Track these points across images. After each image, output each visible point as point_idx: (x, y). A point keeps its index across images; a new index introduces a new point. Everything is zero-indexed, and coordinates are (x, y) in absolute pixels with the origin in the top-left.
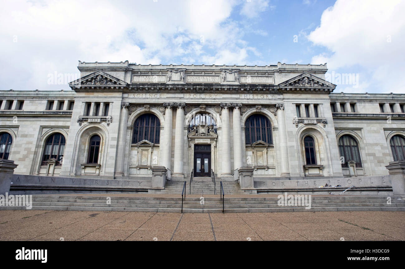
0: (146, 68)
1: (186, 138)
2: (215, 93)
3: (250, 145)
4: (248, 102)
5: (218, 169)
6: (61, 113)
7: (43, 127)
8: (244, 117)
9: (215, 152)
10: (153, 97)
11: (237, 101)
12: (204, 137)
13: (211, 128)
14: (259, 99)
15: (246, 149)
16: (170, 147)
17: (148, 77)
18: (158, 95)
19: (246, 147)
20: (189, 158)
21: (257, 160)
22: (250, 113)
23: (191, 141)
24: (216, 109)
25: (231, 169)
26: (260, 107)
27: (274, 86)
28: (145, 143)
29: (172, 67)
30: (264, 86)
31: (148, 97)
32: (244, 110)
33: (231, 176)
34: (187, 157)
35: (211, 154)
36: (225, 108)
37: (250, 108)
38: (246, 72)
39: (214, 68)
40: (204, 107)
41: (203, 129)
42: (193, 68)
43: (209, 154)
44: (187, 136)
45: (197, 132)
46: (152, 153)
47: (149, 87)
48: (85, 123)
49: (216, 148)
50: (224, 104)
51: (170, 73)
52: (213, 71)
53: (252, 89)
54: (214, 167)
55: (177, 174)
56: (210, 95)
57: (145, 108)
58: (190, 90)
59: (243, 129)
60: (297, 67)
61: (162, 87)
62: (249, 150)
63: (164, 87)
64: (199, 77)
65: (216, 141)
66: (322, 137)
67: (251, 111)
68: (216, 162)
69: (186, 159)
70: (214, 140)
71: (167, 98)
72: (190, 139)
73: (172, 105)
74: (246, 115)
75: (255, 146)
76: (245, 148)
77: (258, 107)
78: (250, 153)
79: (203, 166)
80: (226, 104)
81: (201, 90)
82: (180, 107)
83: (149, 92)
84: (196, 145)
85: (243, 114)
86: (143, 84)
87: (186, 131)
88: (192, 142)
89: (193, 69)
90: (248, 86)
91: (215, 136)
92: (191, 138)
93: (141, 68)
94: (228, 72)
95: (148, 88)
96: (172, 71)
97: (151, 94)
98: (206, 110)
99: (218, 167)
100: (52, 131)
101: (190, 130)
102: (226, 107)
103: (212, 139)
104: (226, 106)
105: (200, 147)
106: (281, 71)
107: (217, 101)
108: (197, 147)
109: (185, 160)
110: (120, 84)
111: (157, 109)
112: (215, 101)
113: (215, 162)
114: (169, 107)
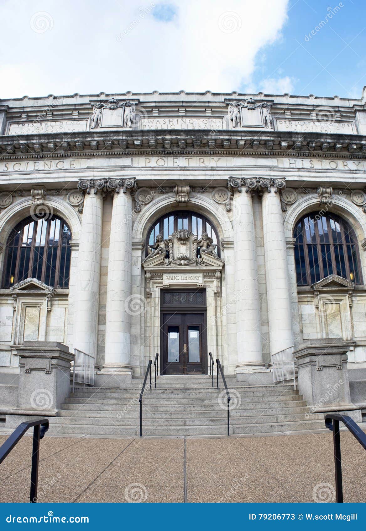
0: (40, 103)
1: (137, 271)
2: (215, 154)
3: (309, 287)
4: (299, 176)
5: (226, 353)
8: (291, 215)
9: (216, 307)
10: (53, 167)
11: (272, 173)
12: (187, 268)
13: (205, 244)
14: (326, 170)
15: (299, 298)
16: (93, 294)
17: (43, 124)
18: (66, 164)
19: (299, 293)
20: (148, 325)
21: (327, 325)
22: (304, 206)
23: (151, 278)
24: (217, 196)
25: (263, 350)
26: (328, 190)
27: (361, 137)
28: (32, 286)
29: (103, 98)
30: (339, 135)
31: (41, 168)
32: (289, 199)
33: (263, 370)
34: (143, 321)
35: (208, 315)
36: (240, 192)
37: (303, 195)
38: (288, 109)
39: (208, 98)
40: (185, 189)
41: (185, 247)
42: (156, 98)
43: (202, 313)
44: (140, 267)
45: (167, 256)
46: (49, 312)
47: (43, 141)
49: (218, 299)
50: (239, 181)
51: (98, 111)
52: (206, 105)
53: (308, 144)
54: (215, 347)
55: (113, 367)
56: (202, 160)
57: (34, 196)
58: (149, 147)
59: (289, 246)
61: (76, 140)
62: (306, 300)
63: (81, 139)
64: (171, 120)
65: (220, 280)
67: (306, 201)
68: (220, 334)
69: (139, 327)
70: (214, 276)
71: (88, 168)
72: (148, 275)
73: (100, 186)
74: (295, 210)
75: (320, 289)
76: (295, 295)
77: (324, 190)
78: (308, 309)
79: (185, 345)
80: (244, 180)
81: (178, 146)
82: (122, 190)
83: (43, 158)
84: (165, 291)
85: (288, 208)
86: (28, 136)
87: (139, 253)
88: (154, 283)
89: (155, 102)
90: (299, 136)
91: (216, 265)
92: (151, 272)
93: (30, 104)
94: (246, 105)
95: (41, 145)
96: (103, 106)
97: (48, 162)
98: (192, 199)
99: (225, 347)
101: (149, 251)
102: (244, 189)
103: (209, 274)
104: (245, 185)
105: (176, 296)
107: (220, 173)
108: (168, 296)
109: (136, 330)
111: (64, 199)
112: (215, 172)
113: (217, 336)
114: (93, 191)
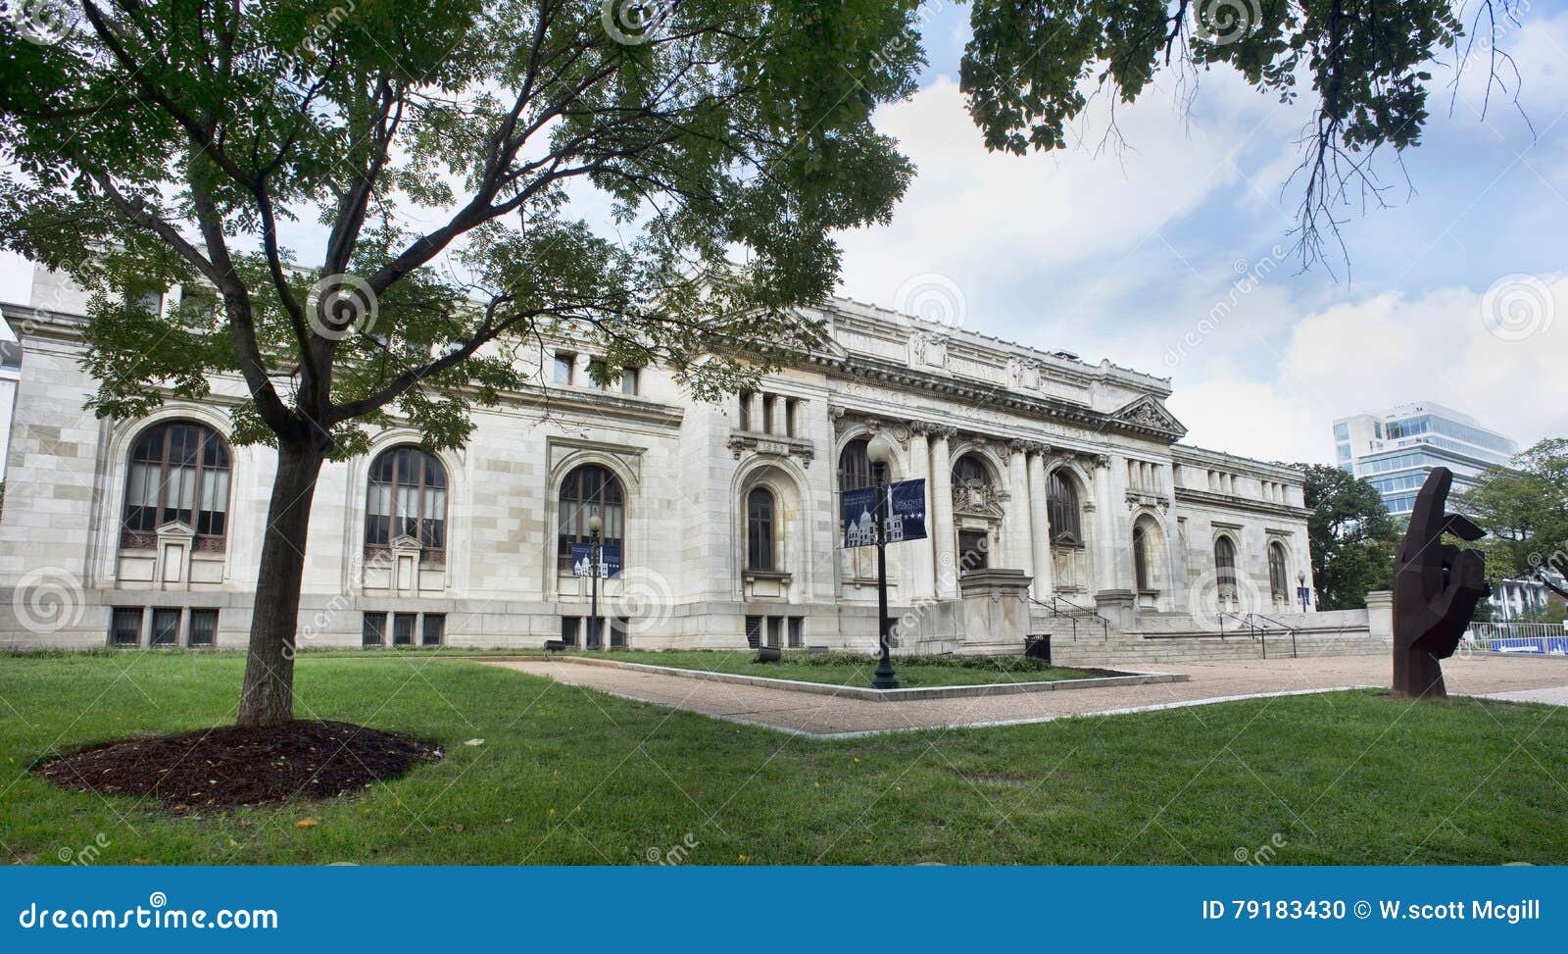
0: (864, 311)
4: (1056, 442)
6: (620, 405)
7: (553, 442)
8: (1048, 474)
9: (994, 549)
10: (890, 400)
11: (1041, 437)
12: (978, 515)
13: (990, 493)
17: (867, 339)
18: (899, 398)
21: (1060, 573)
22: (1053, 468)
24: (998, 449)
26: (1071, 457)
27: (1102, 415)
29: (921, 325)
30: (1073, 407)
31: (881, 399)
36: (1019, 452)
37: (1052, 457)
39: (995, 345)
40: (982, 441)
41: (979, 496)
42: (959, 336)
45: (967, 502)
47: (891, 372)
48: (748, 453)
49: (997, 543)
50: (1021, 441)
51: (921, 341)
52: (994, 353)
53: (1068, 415)
57: (866, 424)
58: (967, 397)
60: (1130, 377)
63: (921, 379)
64: (968, 362)
65: (999, 526)
66: (1160, 534)
67: (1055, 462)
70: (995, 523)
73: (928, 430)
74: (1047, 471)
75: (1059, 542)
77: (1069, 456)
81: (984, 400)
82: (948, 436)
84: (963, 533)
85: (1046, 467)
86: (880, 363)
88: (958, 525)
89: (958, 340)
91: (998, 514)
92: (957, 516)
93: (855, 309)
94: (1024, 362)
95: (888, 376)
96: (925, 338)
98: (983, 452)
100: (581, 456)
102: (1022, 449)
103: (993, 521)
104: (1023, 445)
105: (969, 538)
106: (1109, 381)
107: (1009, 431)
108: (964, 539)
110: (829, 351)
111: (890, 432)
